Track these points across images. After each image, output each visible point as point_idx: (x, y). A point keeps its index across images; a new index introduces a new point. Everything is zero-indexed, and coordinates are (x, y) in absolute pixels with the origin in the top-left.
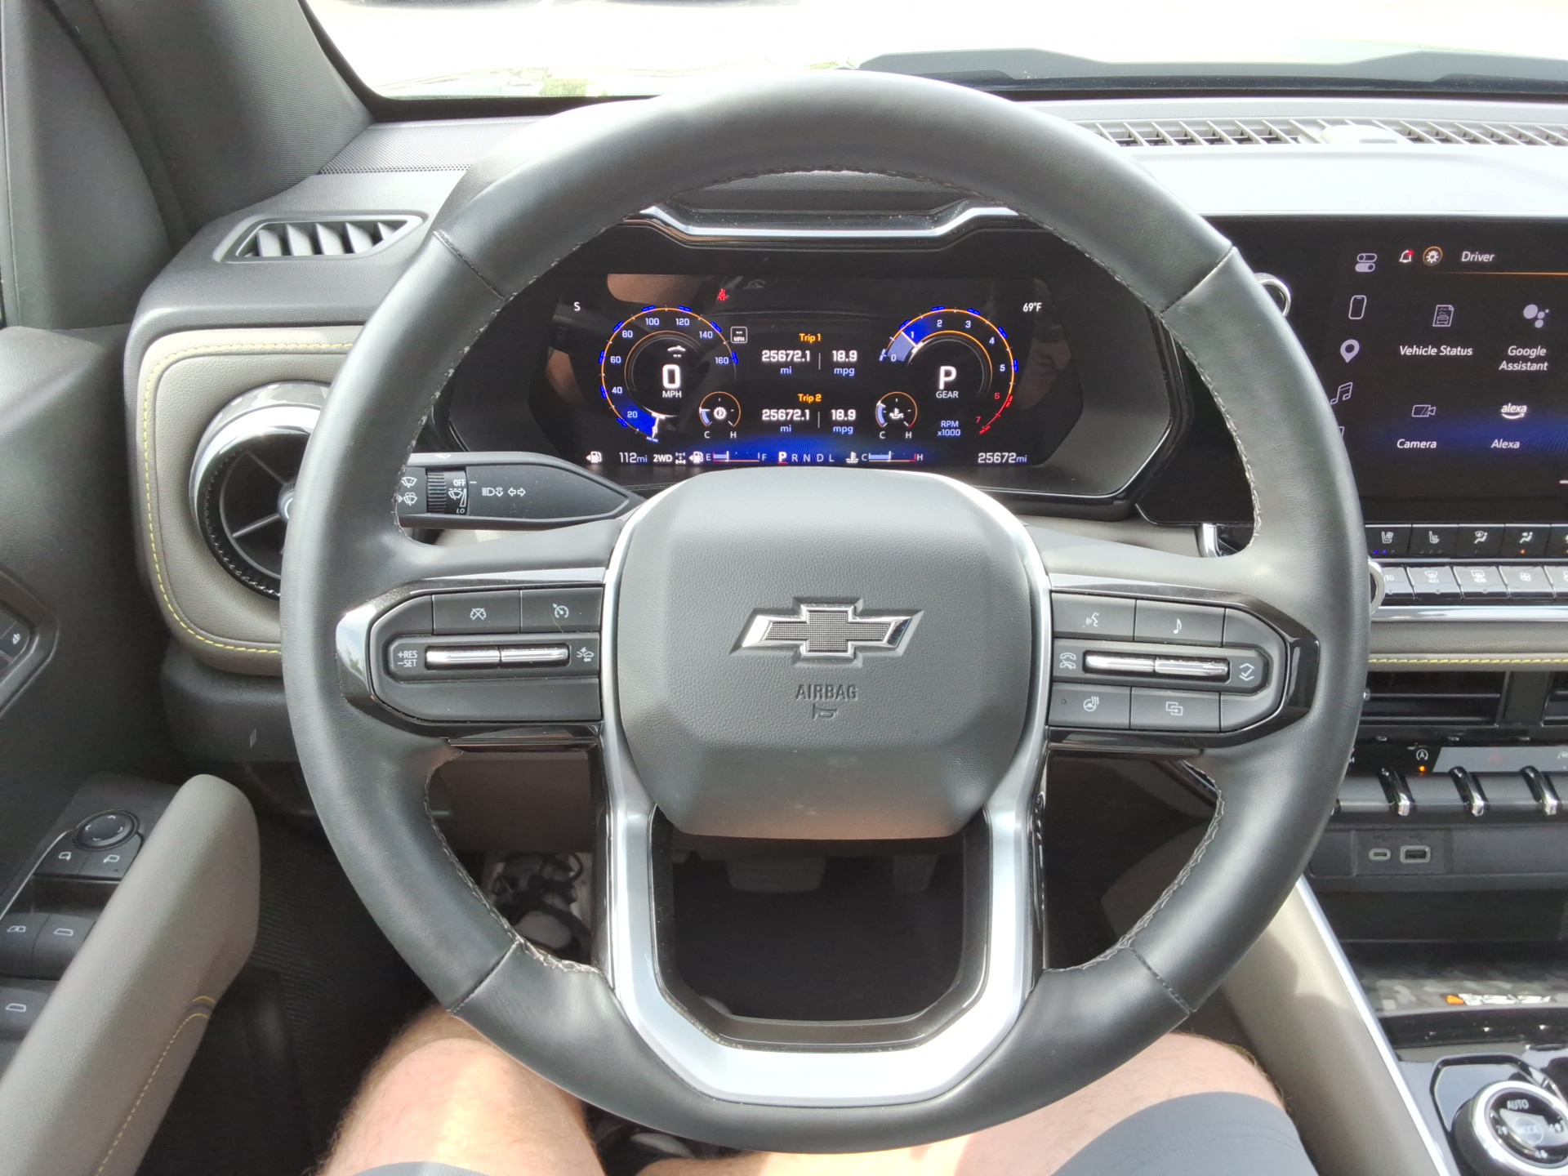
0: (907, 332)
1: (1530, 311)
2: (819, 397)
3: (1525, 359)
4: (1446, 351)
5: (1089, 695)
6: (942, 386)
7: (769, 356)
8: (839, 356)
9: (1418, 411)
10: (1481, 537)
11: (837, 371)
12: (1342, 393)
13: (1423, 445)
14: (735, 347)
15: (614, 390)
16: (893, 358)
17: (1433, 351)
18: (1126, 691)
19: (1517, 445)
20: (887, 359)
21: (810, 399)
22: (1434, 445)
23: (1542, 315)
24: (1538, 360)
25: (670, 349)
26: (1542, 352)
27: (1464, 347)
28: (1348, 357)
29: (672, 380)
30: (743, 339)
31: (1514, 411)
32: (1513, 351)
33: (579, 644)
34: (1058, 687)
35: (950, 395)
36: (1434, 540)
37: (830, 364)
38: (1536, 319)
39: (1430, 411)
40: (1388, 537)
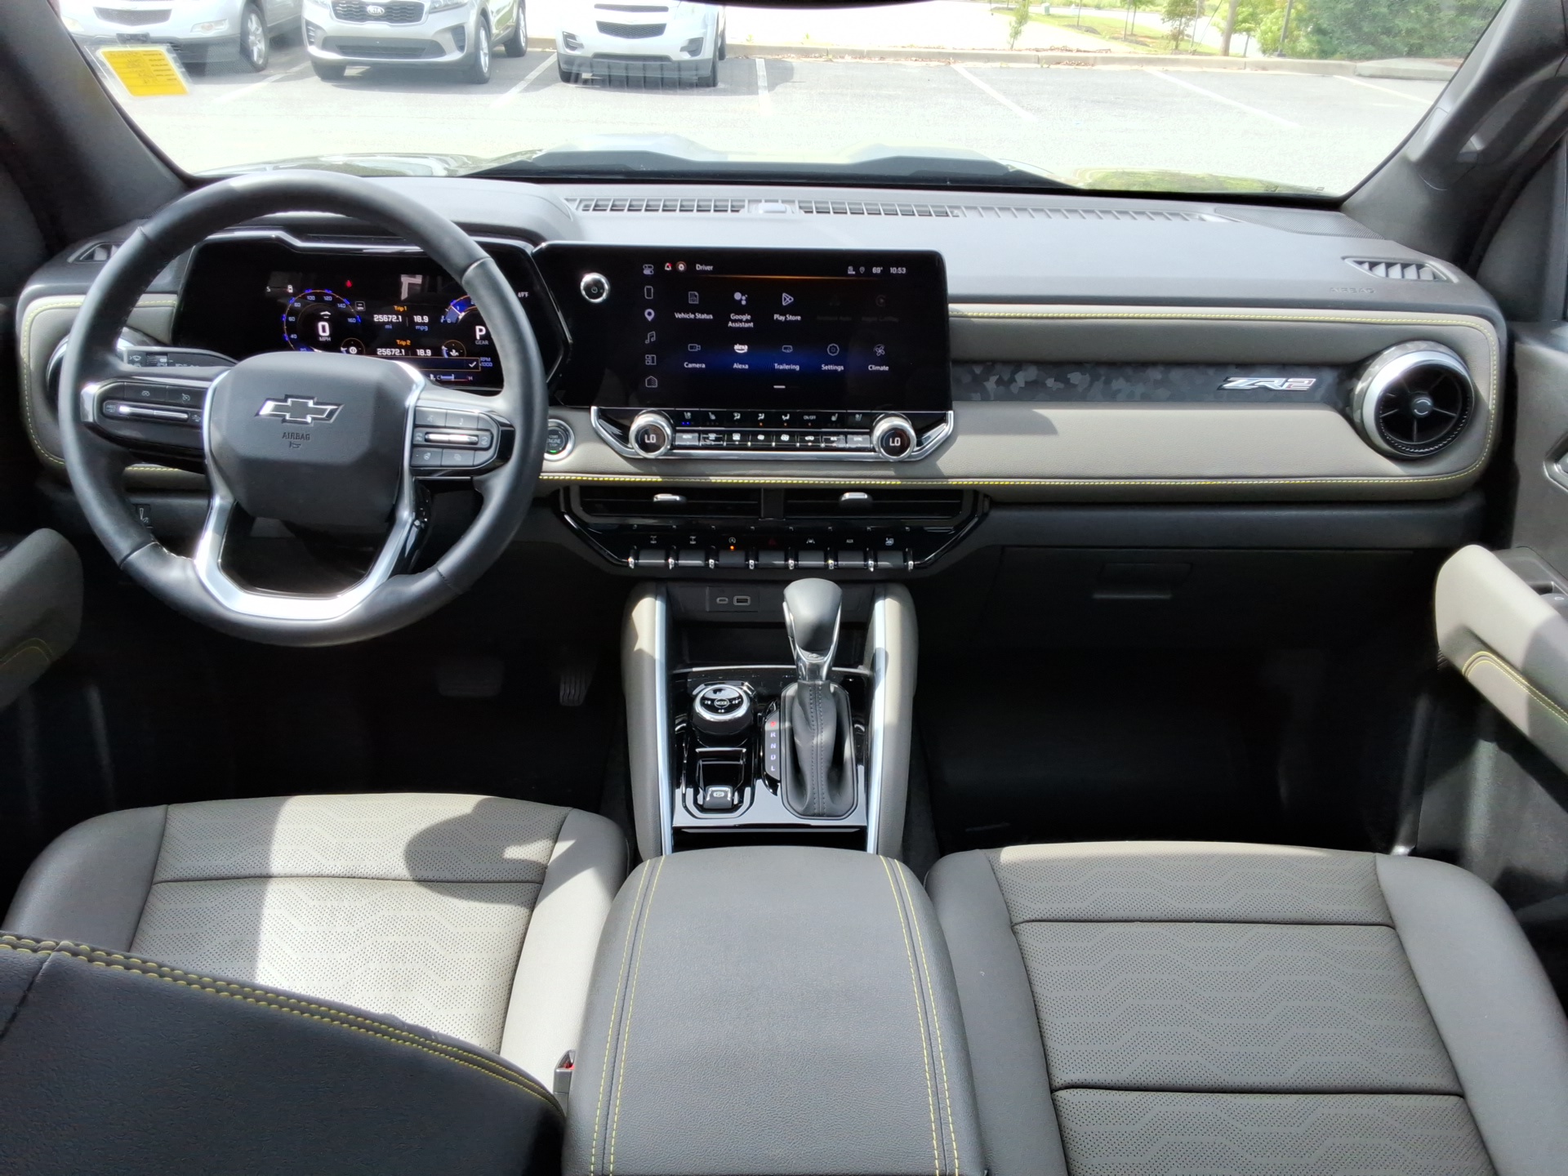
0: (455, 306)
1: (738, 296)
2: (409, 342)
3: (741, 321)
4: (699, 316)
5: (426, 452)
6: (478, 338)
7: (378, 318)
8: (418, 319)
9: (691, 347)
10: (737, 416)
11: (417, 327)
12: (651, 337)
13: (698, 366)
14: (359, 312)
15: (292, 336)
16: (449, 321)
17: (692, 316)
18: (440, 450)
19: (747, 367)
20: (445, 321)
21: (404, 343)
22: (704, 366)
23: (744, 298)
24: (747, 321)
25: (322, 313)
26: (749, 317)
27: (708, 314)
28: (650, 318)
29: (324, 331)
30: (362, 308)
31: (742, 349)
32: (733, 316)
33: (193, 413)
34: (416, 450)
35: (483, 343)
36: (713, 417)
37: (414, 324)
38: (741, 300)
39: (698, 348)
40: (688, 415)
